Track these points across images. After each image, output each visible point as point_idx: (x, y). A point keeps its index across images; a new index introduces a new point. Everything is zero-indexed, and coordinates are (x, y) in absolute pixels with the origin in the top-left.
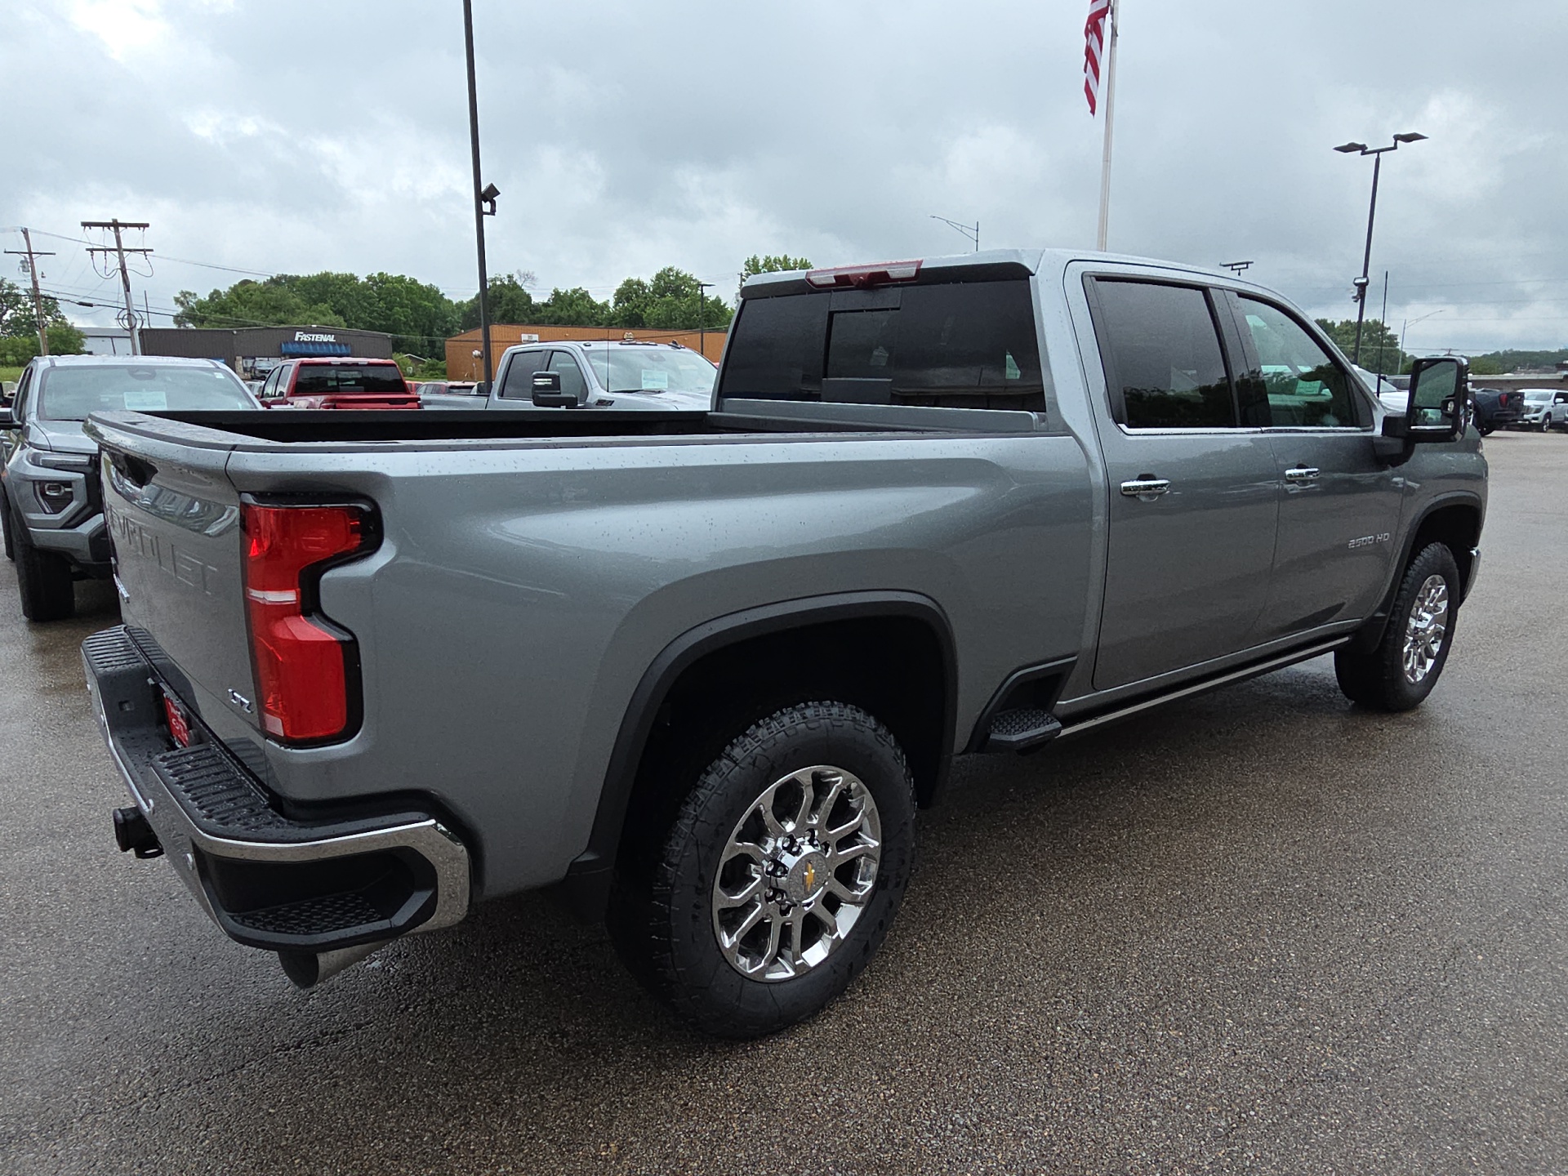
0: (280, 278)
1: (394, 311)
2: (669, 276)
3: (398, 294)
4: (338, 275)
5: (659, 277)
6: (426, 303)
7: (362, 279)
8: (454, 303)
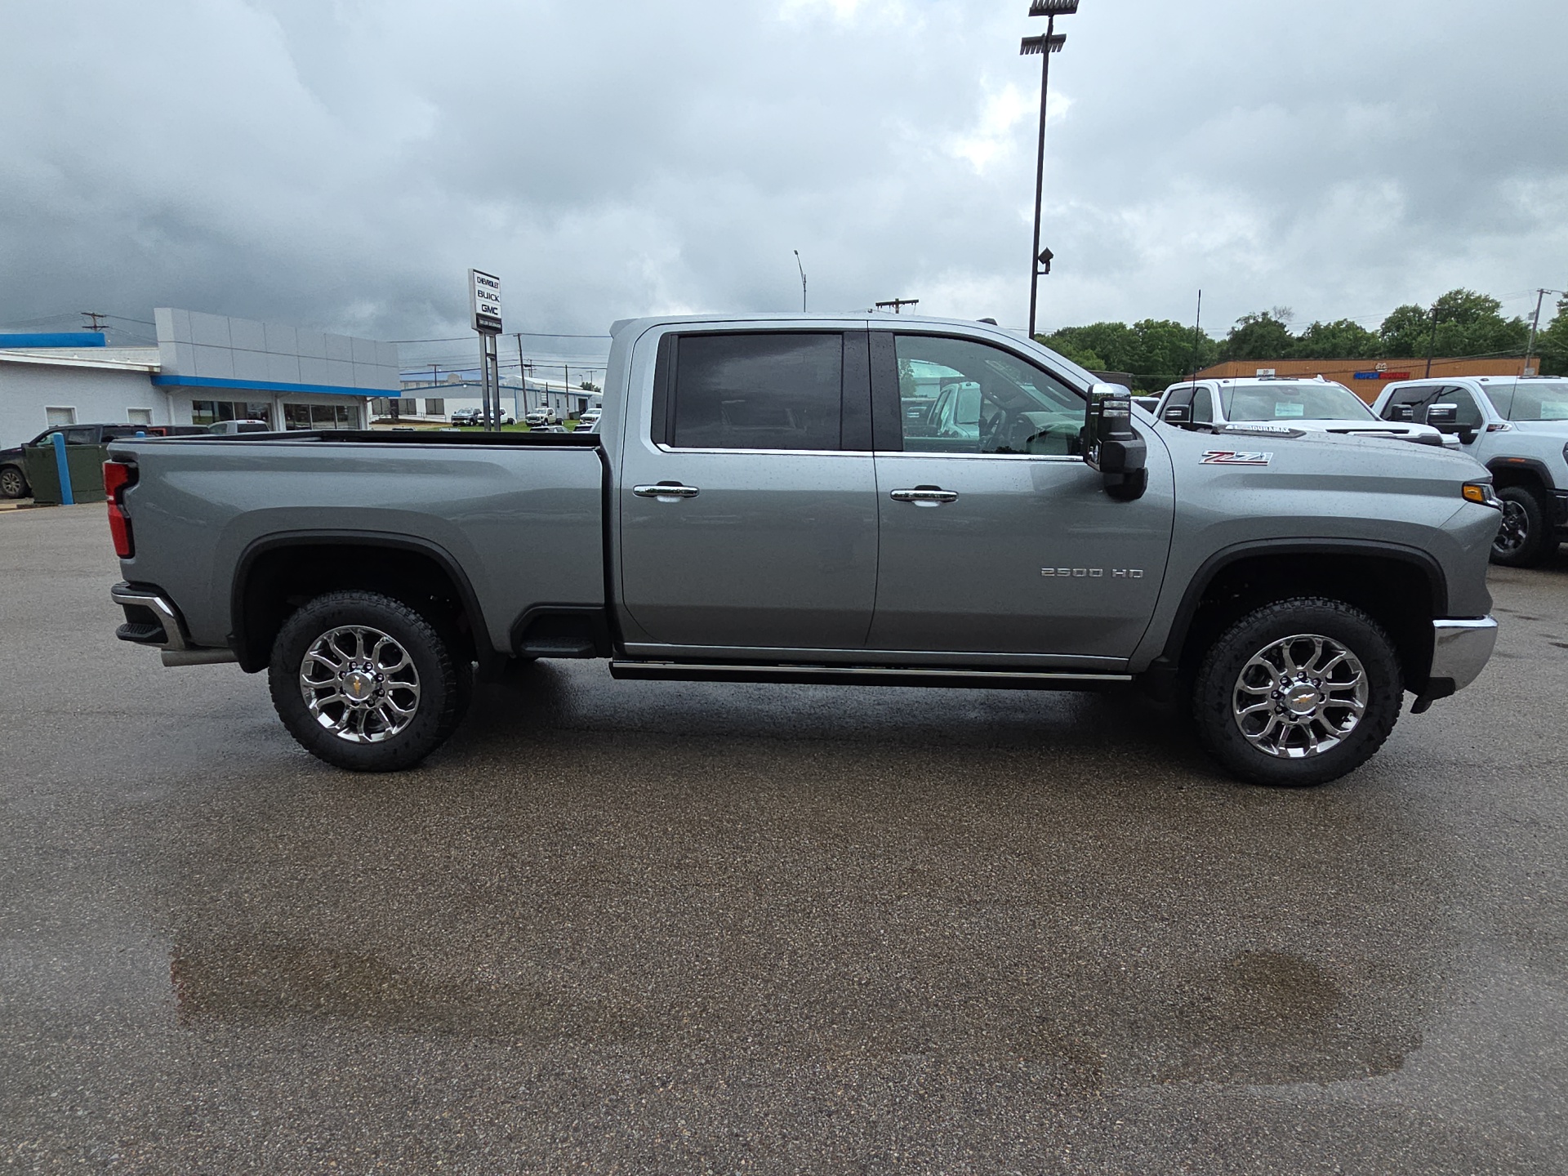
0: (1065, 330)
1: (1155, 352)
2: (1456, 299)
3: (1160, 338)
4: (1110, 324)
5: (1442, 301)
6: (1185, 344)
7: (1130, 326)
8: (1216, 342)
